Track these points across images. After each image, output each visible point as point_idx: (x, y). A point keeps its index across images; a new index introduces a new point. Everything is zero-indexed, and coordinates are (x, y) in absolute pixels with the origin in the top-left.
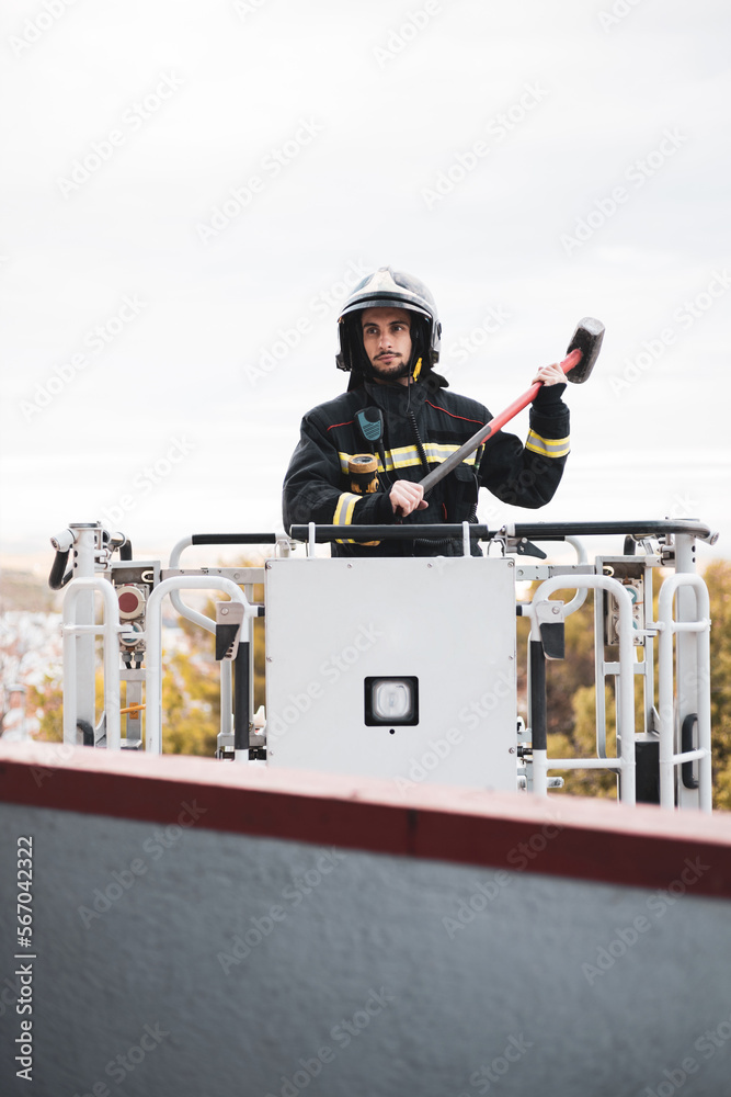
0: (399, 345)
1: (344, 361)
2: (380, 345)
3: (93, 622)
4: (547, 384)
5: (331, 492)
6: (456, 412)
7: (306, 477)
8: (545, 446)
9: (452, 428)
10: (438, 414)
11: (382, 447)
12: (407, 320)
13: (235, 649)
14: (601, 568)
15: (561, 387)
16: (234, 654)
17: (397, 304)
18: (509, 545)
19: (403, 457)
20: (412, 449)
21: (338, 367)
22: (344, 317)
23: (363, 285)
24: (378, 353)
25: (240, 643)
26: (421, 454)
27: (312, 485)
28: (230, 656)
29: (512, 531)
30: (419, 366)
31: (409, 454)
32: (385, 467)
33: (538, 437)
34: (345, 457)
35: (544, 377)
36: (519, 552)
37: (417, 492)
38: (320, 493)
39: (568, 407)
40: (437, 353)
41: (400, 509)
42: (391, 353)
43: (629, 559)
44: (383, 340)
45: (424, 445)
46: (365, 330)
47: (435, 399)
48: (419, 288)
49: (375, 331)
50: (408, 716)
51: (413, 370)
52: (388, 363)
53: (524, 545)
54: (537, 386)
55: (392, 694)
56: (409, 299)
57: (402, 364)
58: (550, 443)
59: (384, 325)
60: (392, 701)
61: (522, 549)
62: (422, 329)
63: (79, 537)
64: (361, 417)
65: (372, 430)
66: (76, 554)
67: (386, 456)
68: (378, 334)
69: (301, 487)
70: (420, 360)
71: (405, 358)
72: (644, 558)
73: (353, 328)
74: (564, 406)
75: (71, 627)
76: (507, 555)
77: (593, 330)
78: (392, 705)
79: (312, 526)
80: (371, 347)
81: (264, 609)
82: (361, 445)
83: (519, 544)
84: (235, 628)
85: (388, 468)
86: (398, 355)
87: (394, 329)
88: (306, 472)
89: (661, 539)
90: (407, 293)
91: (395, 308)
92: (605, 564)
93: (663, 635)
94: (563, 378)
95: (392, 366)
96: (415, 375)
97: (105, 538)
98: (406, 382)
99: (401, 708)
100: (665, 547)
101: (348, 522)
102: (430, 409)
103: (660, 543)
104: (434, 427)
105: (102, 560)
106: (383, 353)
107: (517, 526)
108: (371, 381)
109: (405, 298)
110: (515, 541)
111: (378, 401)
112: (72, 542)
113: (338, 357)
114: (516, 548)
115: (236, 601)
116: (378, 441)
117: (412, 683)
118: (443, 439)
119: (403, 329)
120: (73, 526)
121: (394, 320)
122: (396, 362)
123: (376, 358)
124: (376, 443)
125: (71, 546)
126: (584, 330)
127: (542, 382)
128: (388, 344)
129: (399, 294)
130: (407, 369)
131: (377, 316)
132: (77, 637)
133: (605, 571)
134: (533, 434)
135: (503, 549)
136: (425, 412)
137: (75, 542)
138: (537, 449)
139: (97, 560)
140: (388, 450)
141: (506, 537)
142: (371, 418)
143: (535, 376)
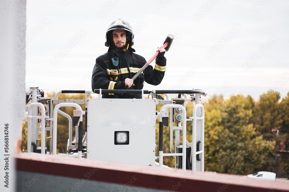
0: (123, 40)
1: (107, 44)
2: (118, 40)
3: (36, 115)
4: (161, 52)
5: (107, 81)
6: (137, 59)
7: (99, 76)
8: (160, 68)
9: (136, 63)
10: (133, 60)
11: (118, 68)
12: (125, 33)
13: (79, 123)
14: (172, 101)
15: (164, 53)
16: (78, 125)
17: (123, 29)
18: (154, 96)
19: (124, 71)
20: (126, 69)
21: (105, 46)
22: (108, 32)
23: (113, 23)
24: (117, 42)
25: (80, 122)
26: (129, 70)
27: (101, 78)
28: (77, 125)
29: (155, 92)
30: (128, 46)
31: (125, 70)
32: (119, 73)
33: (158, 66)
34: (109, 70)
35: (160, 50)
36: (157, 98)
37: (132, 82)
38: (104, 81)
39: (166, 58)
40: (133, 43)
41: (127, 86)
42: (121, 42)
43: (179, 99)
44: (119, 38)
45: (129, 68)
46: (114, 36)
47: (131, 55)
48: (128, 24)
49: (117, 36)
50: (126, 142)
51: (127, 47)
52: (120, 45)
53: (158, 96)
54: (158, 52)
55: (122, 136)
56: (126, 27)
57: (124, 45)
58: (162, 67)
59: (119, 34)
60: (122, 138)
61: (157, 97)
62: (129, 36)
63: (33, 91)
64: (113, 59)
65: (116, 63)
66: (32, 96)
67: (119, 70)
68: (117, 37)
69: (98, 79)
70: (129, 44)
71: (124, 44)
72: (184, 99)
73: (110, 35)
74: (165, 58)
75: (31, 116)
76: (154, 99)
77: (171, 37)
78: (121, 139)
79: (100, 90)
80: (115, 40)
81: (87, 112)
82: (112, 67)
83: (157, 96)
84: (79, 118)
85: (120, 74)
86: (123, 43)
87: (122, 36)
88: (99, 75)
89: (191, 95)
90: (125, 26)
91: (122, 30)
92: (173, 100)
93: (194, 120)
94: (165, 50)
95: (121, 46)
96: (127, 48)
97: (40, 91)
98: (125, 50)
99: (124, 140)
100: (193, 97)
101: (113, 89)
102: (131, 58)
103: (191, 96)
104: (132, 63)
105: (39, 98)
106: (119, 42)
107: (156, 91)
108: (115, 49)
109: (125, 27)
110: (156, 95)
111: (117, 55)
112: (31, 92)
113: (106, 43)
114: (156, 97)
115: (79, 110)
116: (117, 66)
117: (127, 133)
118: (134, 66)
119: (124, 36)
120: (31, 88)
121: (122, 33)
122: (122, 45)
123: (117, 43)
124: (117, 67)
125: (30, 94)
126: (169, 37)
127: (159, 51)
128: (120, 40)
129: (123, 26)
130: (125, 47)
131: (117, 32)
132: (32, 119)
133: (173, 102)
134: (157, 65)
135: (152, 97)
136: (129, 58)
137: (32, 92)
138: (158, 69)
139: (38, 97)
140: (120, 69)
141: (153, 94)
142: (115, 60)
143: (157, 50)
